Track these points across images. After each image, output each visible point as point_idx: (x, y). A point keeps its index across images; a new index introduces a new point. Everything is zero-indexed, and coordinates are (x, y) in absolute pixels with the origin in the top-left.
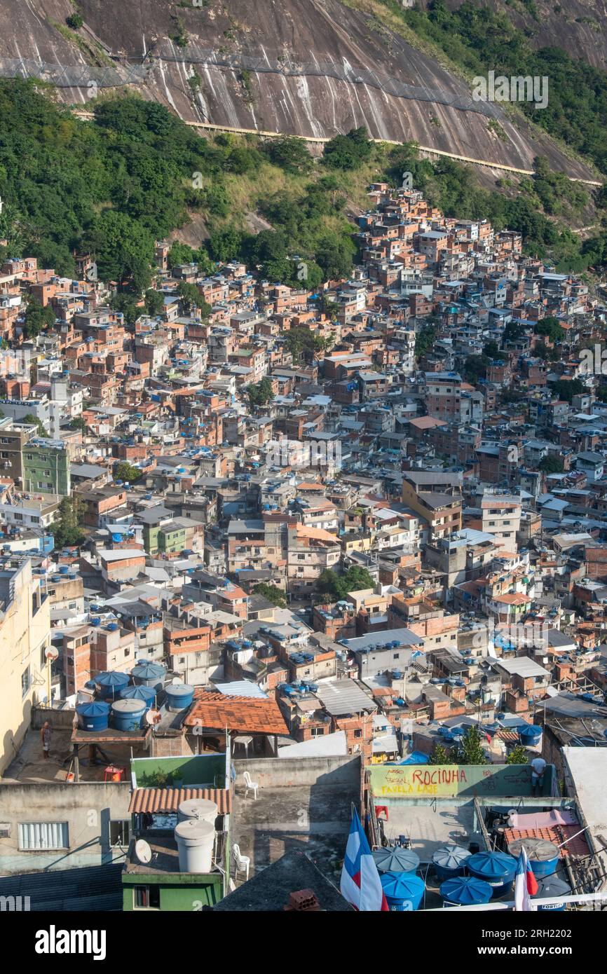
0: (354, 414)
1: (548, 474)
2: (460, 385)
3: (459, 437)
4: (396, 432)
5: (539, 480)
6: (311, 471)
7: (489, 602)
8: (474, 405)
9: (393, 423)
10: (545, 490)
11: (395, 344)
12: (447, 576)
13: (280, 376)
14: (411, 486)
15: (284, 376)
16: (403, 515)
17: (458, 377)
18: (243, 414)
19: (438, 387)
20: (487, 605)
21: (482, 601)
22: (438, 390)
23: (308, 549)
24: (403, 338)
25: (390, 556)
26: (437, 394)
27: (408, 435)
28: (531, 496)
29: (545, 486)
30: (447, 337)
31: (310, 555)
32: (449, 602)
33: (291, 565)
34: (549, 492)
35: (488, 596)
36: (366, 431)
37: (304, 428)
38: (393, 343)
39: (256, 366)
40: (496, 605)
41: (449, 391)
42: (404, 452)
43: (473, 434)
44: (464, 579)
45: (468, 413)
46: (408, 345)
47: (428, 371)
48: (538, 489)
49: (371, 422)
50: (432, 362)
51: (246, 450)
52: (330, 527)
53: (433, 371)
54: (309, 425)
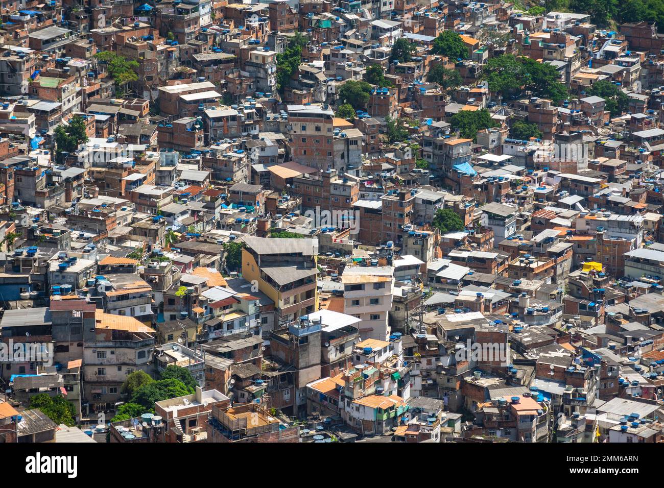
0: (198, 162)
1: (443, 233)
2: (331, 122)
3: (332, 188)
4: (252, 183)
5: (431, 241)
6: (134, 237)
7: (348, 405)
8: (351, 147)
9: (246, 171)
10: (440, 252)
11: (252, 69)
12: (297, 373)
13: (97, 113)
14: (252, 256)
15: (102, 114)
16: (240, 295)
17: (330, 112)
18: (46, 163)
19: (304, 124)
20: (347, 409)
21: (341, 404)
22: (304, 128)
23: (111, 344)
24: (260, 61)
25: (221, 350)
26: (304, 133)
27: (267, 187)
28: (422, 262)
29: (439, 248)
30: (318, 59)
31: (112, 353)
32: (300, 407)
33: (87, 365)
34: (445, 256)
35: (348, 397)
36: (211, 183)
37: (127, 181)
38: (247, 68)
39: (65, 100)
40: (358, 409)
41: (318, 129)
42: (260, 208)
43: (349, 183)
44: (319, 375)
45: (342, 157)
46: (266, 71)
47: (293, 103)
48: (430, 254)
49: (220, 170)
50: (299, 92)
51: (48, 213)
52: (142, 314)
53: (300, 103)
54: (134, 177)
